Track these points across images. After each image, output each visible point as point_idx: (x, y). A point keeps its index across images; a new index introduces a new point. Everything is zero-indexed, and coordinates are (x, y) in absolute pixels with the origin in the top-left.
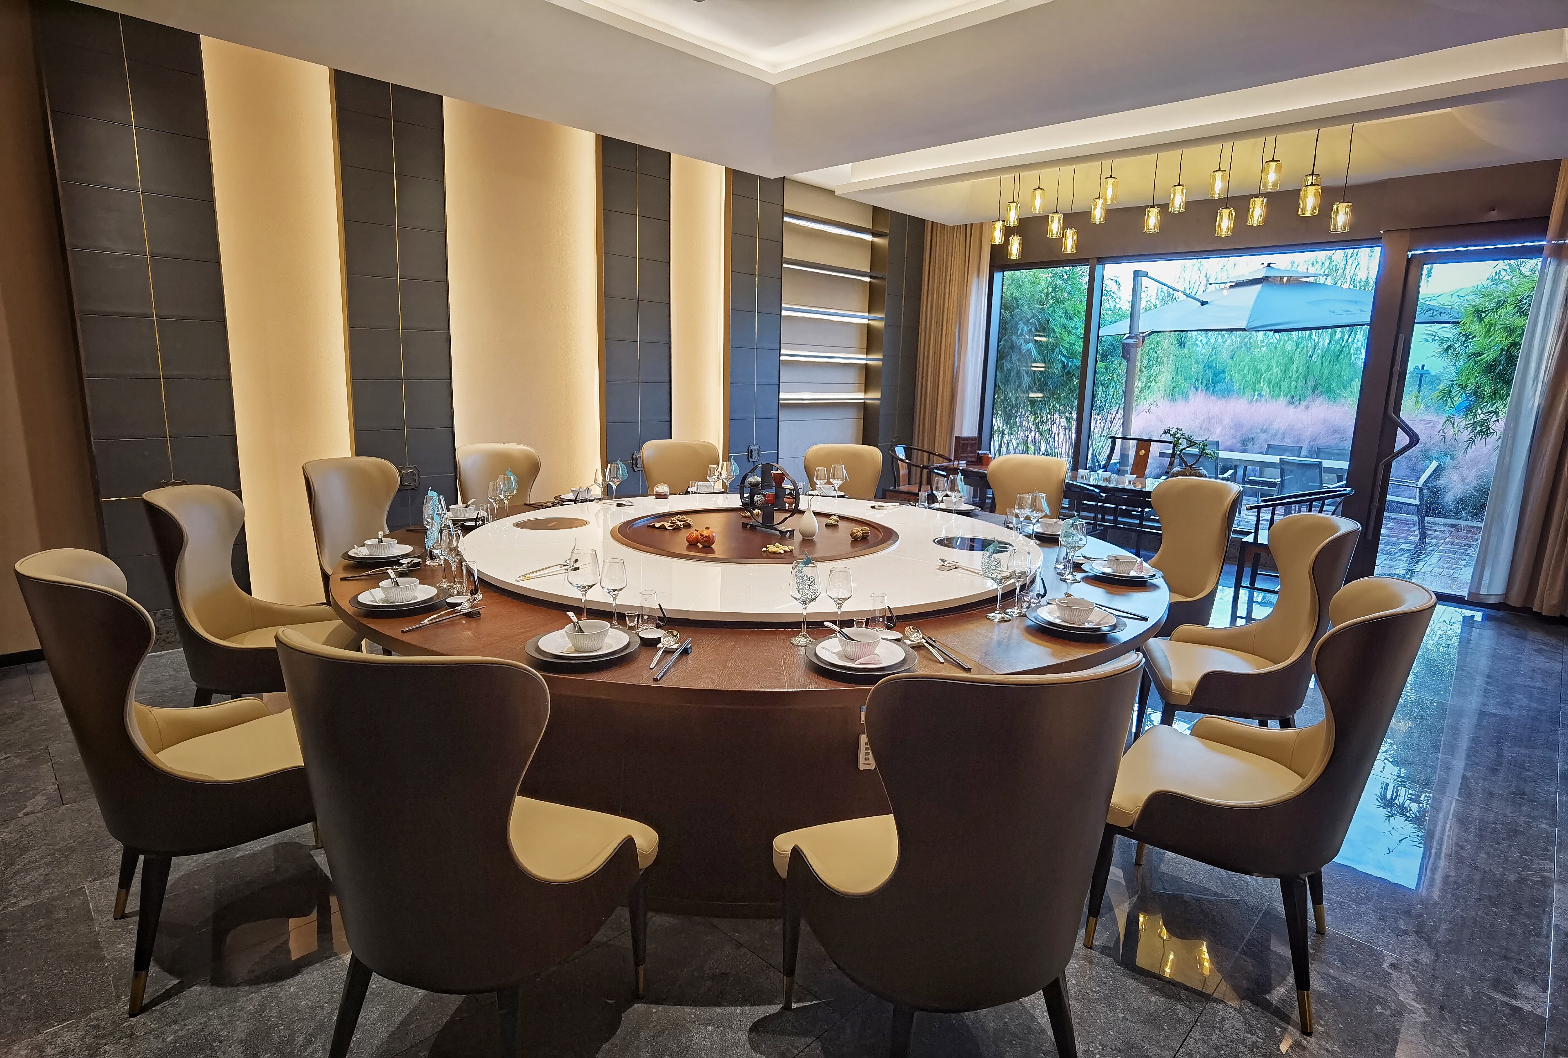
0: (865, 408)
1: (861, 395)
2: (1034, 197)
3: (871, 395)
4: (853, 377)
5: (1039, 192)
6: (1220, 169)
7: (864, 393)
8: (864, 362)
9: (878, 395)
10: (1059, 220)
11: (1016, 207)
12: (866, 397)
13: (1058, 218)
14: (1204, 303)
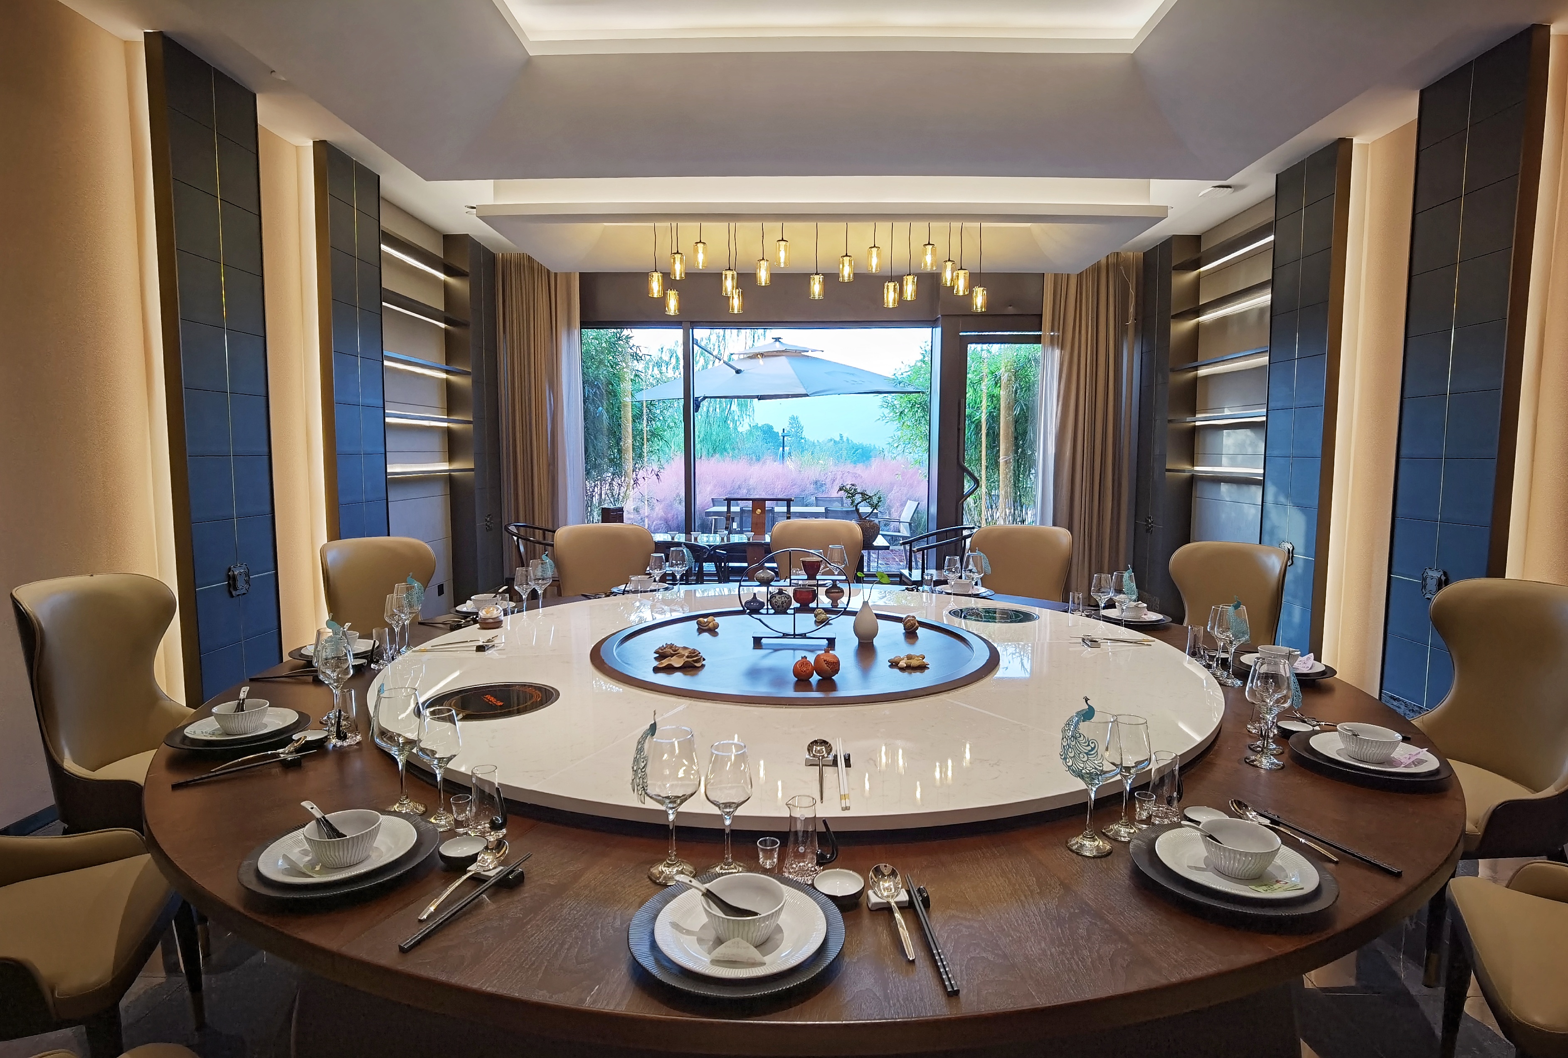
0: (451, 481)
1: (445, 466)
2: (696, 251)
3: (456, 466)
4: (437, 444)
5: (700, 246)
6: (875, 246)
7: (448, 463)
8: (445, 425)
9: (471, 466)
10: (733, 278)
11: (681, 259)
12: (451, 468)
13: (731, 276)
14: (738, 372)
